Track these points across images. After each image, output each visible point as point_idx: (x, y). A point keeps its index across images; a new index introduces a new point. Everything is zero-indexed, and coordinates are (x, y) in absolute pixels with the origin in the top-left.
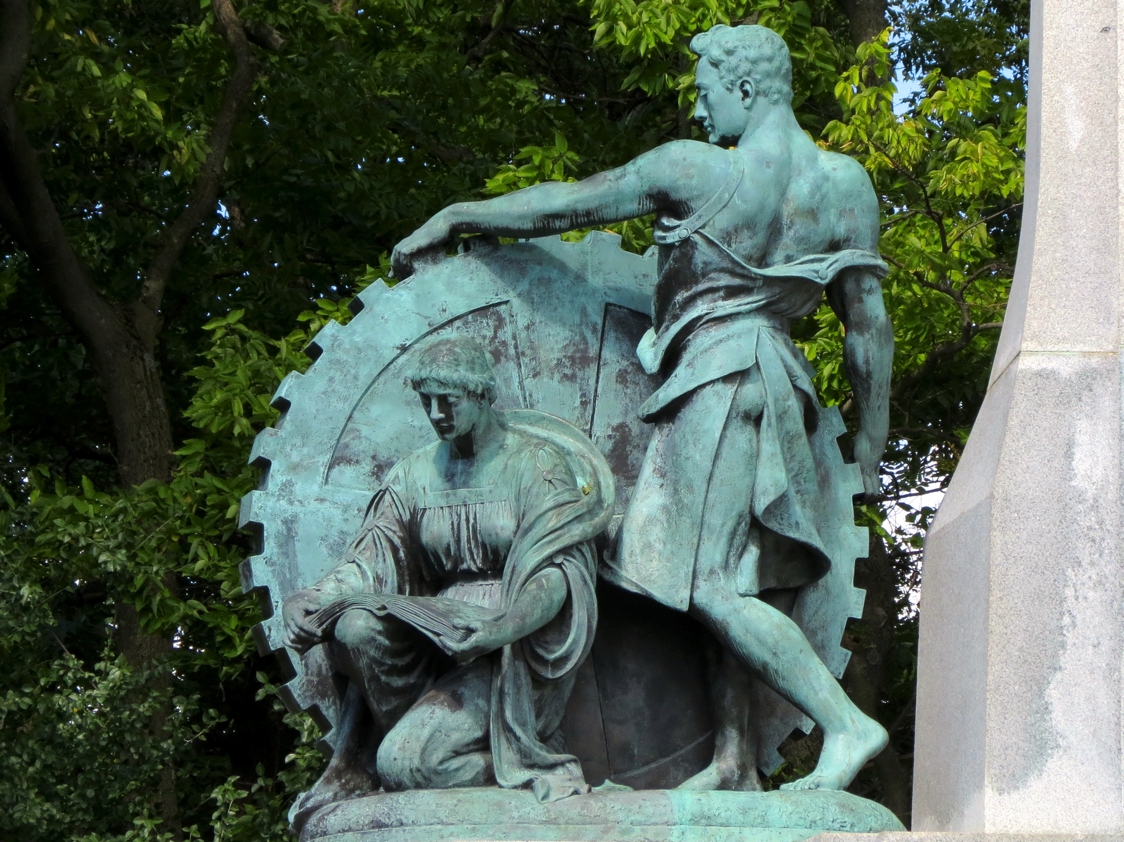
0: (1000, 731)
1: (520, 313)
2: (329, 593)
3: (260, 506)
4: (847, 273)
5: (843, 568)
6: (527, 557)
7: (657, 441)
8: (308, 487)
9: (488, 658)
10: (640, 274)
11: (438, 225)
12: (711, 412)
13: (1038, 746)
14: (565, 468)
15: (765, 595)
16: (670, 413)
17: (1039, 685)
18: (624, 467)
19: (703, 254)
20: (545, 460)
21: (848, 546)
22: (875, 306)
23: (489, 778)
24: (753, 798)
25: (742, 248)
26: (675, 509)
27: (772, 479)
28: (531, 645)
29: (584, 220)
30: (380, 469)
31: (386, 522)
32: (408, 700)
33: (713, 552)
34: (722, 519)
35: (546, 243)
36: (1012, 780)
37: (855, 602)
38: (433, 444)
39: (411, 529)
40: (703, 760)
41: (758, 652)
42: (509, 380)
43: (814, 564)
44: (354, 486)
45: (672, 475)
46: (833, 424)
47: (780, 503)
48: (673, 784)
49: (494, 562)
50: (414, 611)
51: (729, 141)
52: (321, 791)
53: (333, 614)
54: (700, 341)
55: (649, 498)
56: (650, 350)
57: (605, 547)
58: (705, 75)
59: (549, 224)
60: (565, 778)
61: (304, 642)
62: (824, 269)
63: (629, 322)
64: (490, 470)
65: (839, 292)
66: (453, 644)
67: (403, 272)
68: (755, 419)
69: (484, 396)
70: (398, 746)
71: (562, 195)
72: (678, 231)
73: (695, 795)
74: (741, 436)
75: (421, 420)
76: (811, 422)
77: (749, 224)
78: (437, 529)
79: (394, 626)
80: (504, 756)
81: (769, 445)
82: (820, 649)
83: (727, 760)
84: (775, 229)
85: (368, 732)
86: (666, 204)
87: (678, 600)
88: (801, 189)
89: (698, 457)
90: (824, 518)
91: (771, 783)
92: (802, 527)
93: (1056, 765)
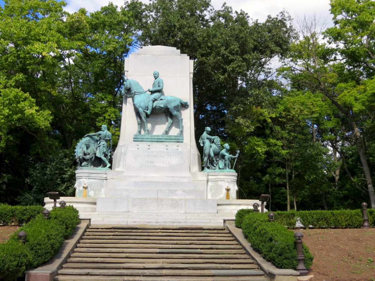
0: (117, 165)
1: (91, 140)
2: (79, 155)
3: (76, 150)
4: (110, 139)
5: (109, 155)
6: (91, 154)
7: (99, 148)
8: (78, 149)
9: (88, 160)
10: (98, 138)
11: (87, 135)
12: (102, 146)
13: (119, 166)
14: (93, 149)
15: (104, 157)
16: (99, 146)
17: (119, 163)
18: (97, 149)
19: (102, 138)
20: (92, 149)
21: (109, 154)
22: (111, 141)
23: (88, 166)
24: (103, 168)
25: (104, 137)
26: (99, 152)
27: (105, 150)
28: (91, 159)
29: (95, 135)
30: (83, 149)
31: (83, 152)
32: (83, 162)
33: (101, 154)
34: (102, 152)
35: (94, 137)
36: (118, 168)
37: (109, 157)
38: (86, 147)
39: (84, 152)
40: (100, 166)
41: (103, 160)
42: (90, 144)
43: (107, 155)
44: (81, 149)
45: (99, 150)
46: (109, 147)
47: (105, 152)
48: (98, 167)
49: (89, 154)
50: (84, 157)
51: (104, 131)
52: (78, 167)
53: (79, 157)
54: (101, 142)
55: (98, 151)
56: (98, 143)
57: (95, 154)
58: (102, 127)
59: (93, 135)
60: (92, 167)
61: (78, 158)
62: (109, 139)
63: (97, 141)
64: (89, 149)
65: (109, 140)
66: (86, 159)
67: (85, 138)
68: (104, 147)
69: (89, 145)
70: (83, 164)
71: (94, 134)
72: (100, 136)
73: (100, 168)
74: (103, 148)
75: (85, 146)
76: (107, 147)
77: (104, 136)
78: (86, 152)
79: (83, 158)
80: (89, 165)
81: (105, 148)
82: (107, 160)
83: (101, 166)
84: (106, 136)
85: (81, 163)
86: (100, 135)
87: (99, 157)
88: (107, 134)
89: (101, 149)
90: (108, 153)
91: (104, 167)
92: (107, 153)
93: (120, 167)
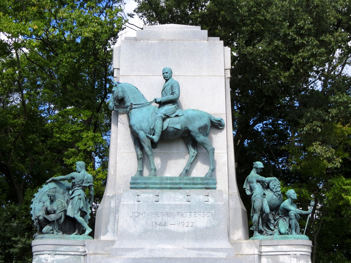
0: (103, 230)
1: (58, 188)
2: (38, 215)
3: (32, 206)
4: (90, 185)
5: (88, 214)
6: (58, 212)
7: (71, 201)
8: (37, 204)
9: (53, 221)
10: (70, 185)
11: (51, 179)
12: (76, 198)
13: (107, 232)
14: (62, 203)
15: (81, 216)
16: (72, 198)
17: (107, 226)
18: (68, 203)
19: (76, 183)
20: (60, 202)
21: (89, 212)
22: (93, 189)
23: (53, 233)
24: (79, 236)
25: (80, 183)
26: (72, 208)
27: (82, 205)
28: (58, 220)
30: (44, 203)
31: (44, 208)
32: (45, 225)
33: (76, 212)
34: (77, 209)
36: (104, 235)
37: (89, 217)
38: (49, 201)
39: (47, 209)
40: (74, 232)
41: (80, 222)
42: (57, 195)
43: (85, 213)
44: (41, 204)
45: (72, 204)
46: (88, 200)
47: (83, 207)
48: (70, 234)
49: (55, 212)
50: (46, 217)
51: (79, 172)
52: (36, 234)
53: (39, 217)
54: (75, 191)
55: (70, 206)
56: (71, 192)
57: (65, 211)
58: (77, 166)
59: (61, 180)
60: (60, 233)
61: (36, 219)
62: (88, 185)
63: (68, 189)
64: (55, 203)
65: (89, 187)
66: (50, 220)
67: (47, 184)
68: (80, 199)
69: (54, 196)
70: (45, 230)
72: (74, 181)
73: (73, 235)
74: (79, 201)
75: (48, 198)
76: (86, 200)
77: (81, 180)
78: (49, 209)
79: (45, 218)
80: (55, 231)
81: (82, 202)
82: (86, 222)
83: (76, 232)
84: (83, 181)
85: (41, 228)
86: (73, 178)
87: (72, 216)
88: (86, 177)
89: (75, 203)
90: (87, 209)
91: (80, 234)
92: (85, 210)
93: (108, 233)
